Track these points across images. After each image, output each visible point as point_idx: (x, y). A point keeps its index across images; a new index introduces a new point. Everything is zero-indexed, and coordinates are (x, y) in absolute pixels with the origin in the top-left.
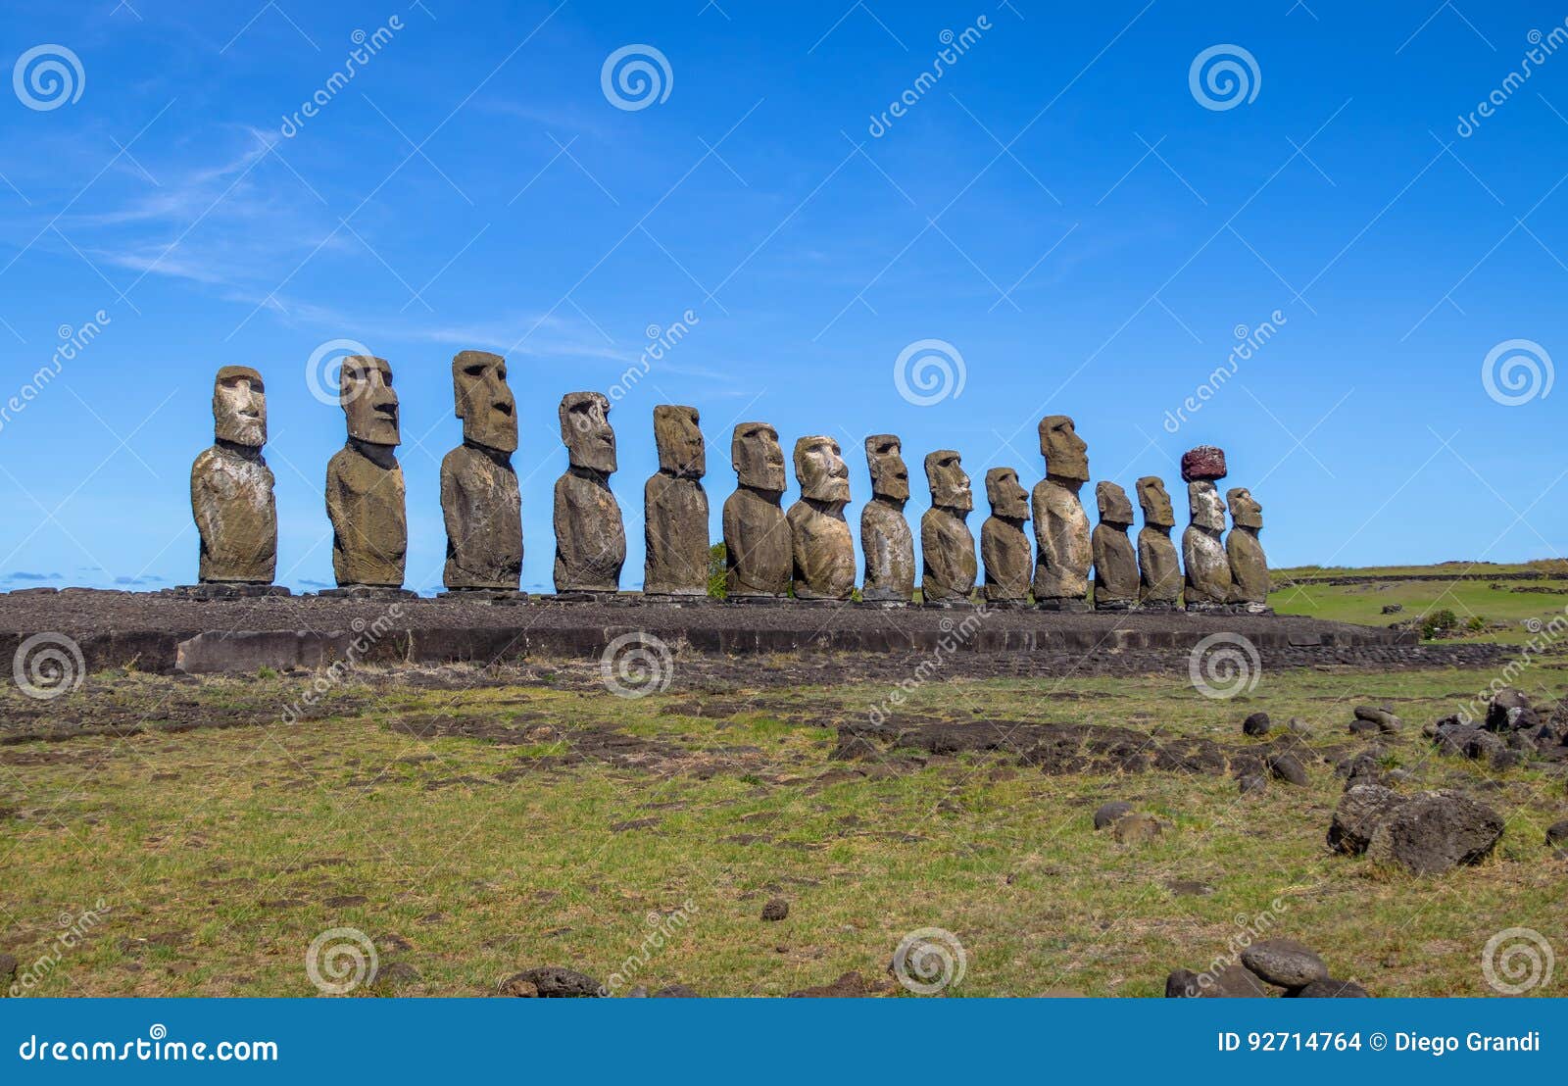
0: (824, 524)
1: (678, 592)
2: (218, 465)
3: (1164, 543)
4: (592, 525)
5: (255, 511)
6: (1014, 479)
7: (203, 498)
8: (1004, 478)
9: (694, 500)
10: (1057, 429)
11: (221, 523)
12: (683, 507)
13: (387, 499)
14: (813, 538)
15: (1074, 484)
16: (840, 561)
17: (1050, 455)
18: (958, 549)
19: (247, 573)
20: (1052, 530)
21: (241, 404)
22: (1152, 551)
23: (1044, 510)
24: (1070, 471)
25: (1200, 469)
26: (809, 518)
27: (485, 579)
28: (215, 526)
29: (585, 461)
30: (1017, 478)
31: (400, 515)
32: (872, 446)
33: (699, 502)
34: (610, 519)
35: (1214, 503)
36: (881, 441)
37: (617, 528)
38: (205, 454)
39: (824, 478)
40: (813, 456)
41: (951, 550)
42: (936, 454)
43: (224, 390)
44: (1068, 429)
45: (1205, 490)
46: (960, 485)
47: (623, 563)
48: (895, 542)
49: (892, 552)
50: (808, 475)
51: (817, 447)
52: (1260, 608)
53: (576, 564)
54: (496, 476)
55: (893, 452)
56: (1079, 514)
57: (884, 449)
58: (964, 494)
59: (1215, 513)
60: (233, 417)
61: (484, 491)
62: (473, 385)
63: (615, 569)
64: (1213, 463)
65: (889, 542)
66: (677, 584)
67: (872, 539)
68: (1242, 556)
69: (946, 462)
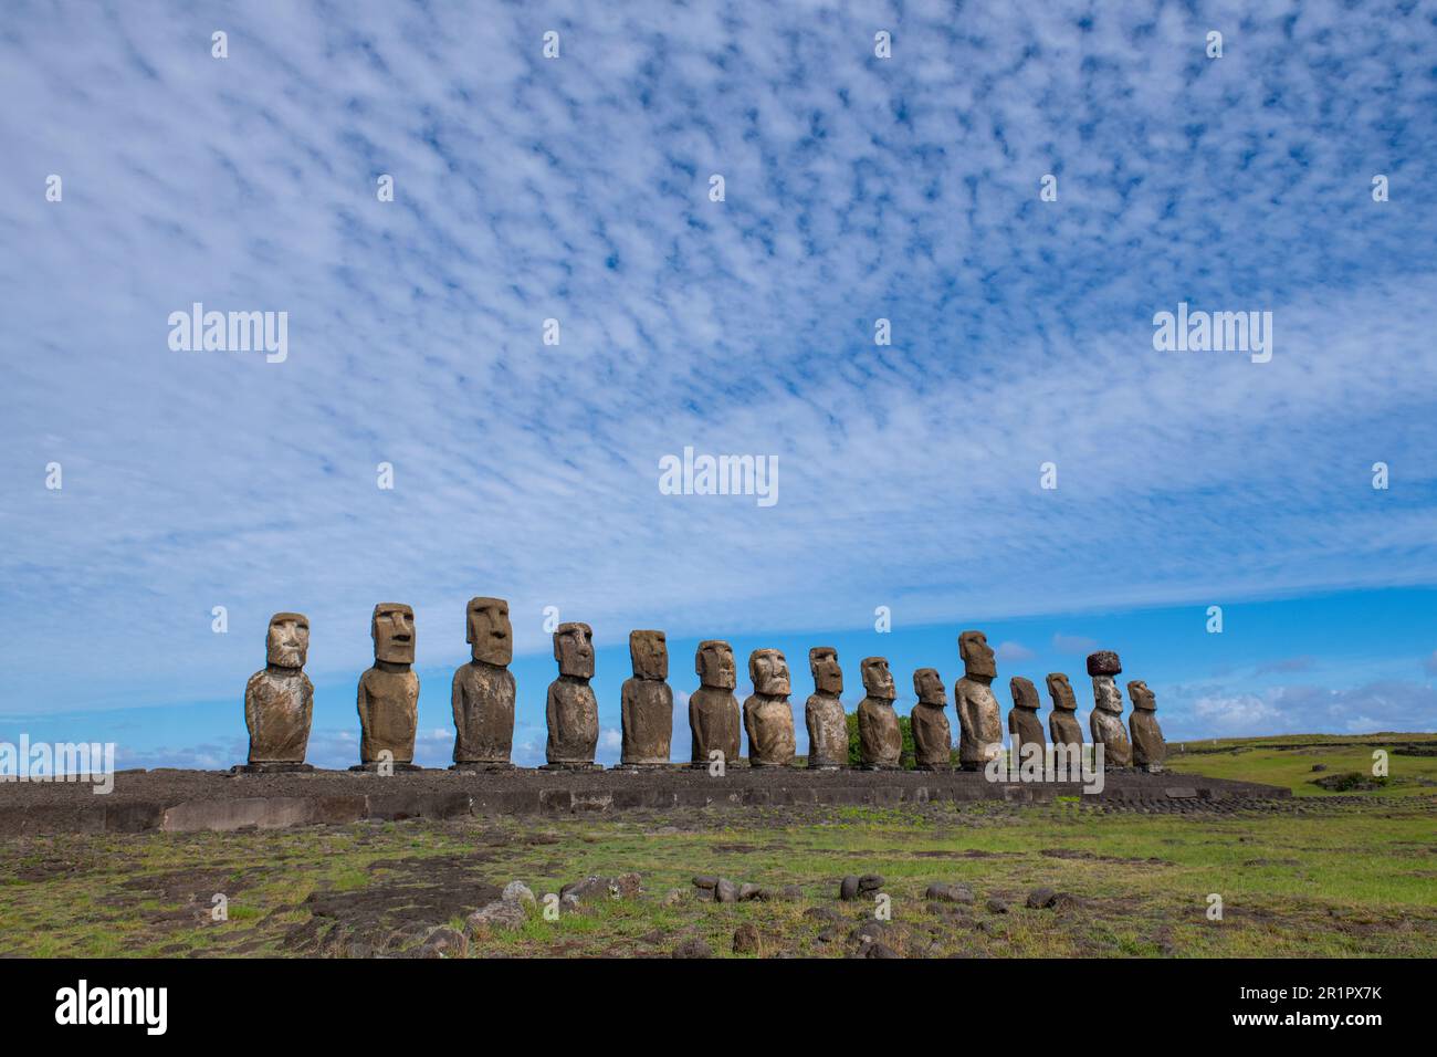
0: (772, 711)
1: (643, 762)
2: (265, 681)
3: (1070, 722)
4: (572, 714)
5: (289, 712)
6: (935, 678)
7: (252, 704)
8: (927, 675)
9: (658, 696)
10: (971, 640)
11: (262, 722)
12: (649, 701)
13: (399, 701)
14: (761, 721)
15: (986, 679)
16: (781, 737)
17: (967, 658)
18: (884, 728)
19: (278, 756)
20: (970, 713)
21: (285, 639)
22: (1060, 728)
23: (964, 698)
24: (981, 669)
25: (1100, 668)
26: (758, 707)
27: (479, 756)
28: (258, 723)
29: (569, 670)
30: (938, 676)
31: (408, 712)
32: (814, 655)
33: (663, 698)
34: (588, 711)
35: (1112, 692)
36: (819, 651)
37: (591, 717)
38: (259, 673)
39: (768, 679)
40: (761, 662)
41: (878, 728)
42: (867, 660)
43: (274, 629)
44: (979, 640)
45: (1105, 682)
46: (885, 681)
47: (596, 741)
48: (830, 723)
49: (827, 731)
50: (758, 676)
51: (765, 657)
52: (1158, 769)
53: (559, 743)
54: (491, 683)
55: (830, 659)
56: (990, 700)
57: (822, 656)
58: (888, 688)
59: (1113, 699)
60: (279, 647)
61: (482, 694)
62: (478, 619)
63: (590, 745)
64: (1109, 664)
65: (825, 723)
66: (642, 756)
67: (813, 721)
68: (1141, 730)
69: (875, 665)
